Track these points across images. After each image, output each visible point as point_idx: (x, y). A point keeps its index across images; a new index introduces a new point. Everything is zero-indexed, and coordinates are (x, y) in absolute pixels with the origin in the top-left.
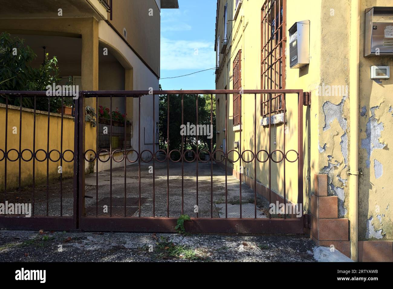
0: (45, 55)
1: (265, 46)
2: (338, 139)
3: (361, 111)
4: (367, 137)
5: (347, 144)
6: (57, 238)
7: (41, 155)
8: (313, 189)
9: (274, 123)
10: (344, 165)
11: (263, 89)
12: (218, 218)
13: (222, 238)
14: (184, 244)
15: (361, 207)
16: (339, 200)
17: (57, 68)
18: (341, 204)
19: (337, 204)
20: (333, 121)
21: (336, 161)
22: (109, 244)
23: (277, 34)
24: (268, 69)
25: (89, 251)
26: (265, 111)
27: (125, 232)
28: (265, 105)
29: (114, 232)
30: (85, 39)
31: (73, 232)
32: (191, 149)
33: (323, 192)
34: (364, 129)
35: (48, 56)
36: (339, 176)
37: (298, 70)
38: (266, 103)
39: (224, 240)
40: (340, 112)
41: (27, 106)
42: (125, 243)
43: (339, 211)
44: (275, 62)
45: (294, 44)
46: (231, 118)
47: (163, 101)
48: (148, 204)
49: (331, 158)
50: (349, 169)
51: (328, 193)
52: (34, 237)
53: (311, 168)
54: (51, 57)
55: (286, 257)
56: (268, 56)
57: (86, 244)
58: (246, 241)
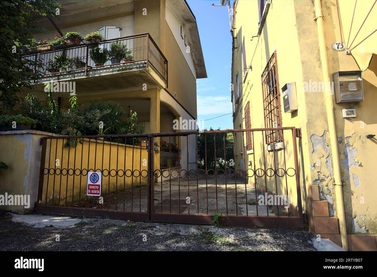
0: (129, 111)
1: (266, 99)
2: (324, 160)
3: (339, 140)
4: (345, 158)
5: (331, 163)
6: (138, 226)
7: (129, 173)
8: (308, 196)
9: (276, 149)
10: (330, 178)
11: (267, 127)
12: (241, 216)
13: (245, 230)
14: (219, 233)
15: (346, 209)
16: (329, 204)
17: (137, 119)
18: (331, 207)
19: (328, 207)
20: (319, 147)
21: (324, 175)
22: (170, 232)
23: (273, 91)
24: (269, 113)
25: (158, 236)
26: (269, 141)
27: (180, 224)
28: (269, 137)
29: (173, 223)
30: (152, 100)
31: (147, 222)
32: (219, 166)
33: (316, 197)
34: (342, 152)
35: (132, 112)
36: (327, 186)
37: (290, 114)
38: (269, 136)
39: (246, 231)
40: (323, 141)
41: (120, 141)
42: (180, 231)
43: (329, 211)
44: (274, 109)
45: (286, 97)
46: (245, 145)
47: (200, 135)
48: (193, 204)
49: (320, 173)
50: (334, 181)
51: (320, 198)
52: (125, 224)
53: (306, 180)
54: (133, 113)
55: (292, 245)
56: (268, 105)
57: (156, 231)
58: (262, 232)
